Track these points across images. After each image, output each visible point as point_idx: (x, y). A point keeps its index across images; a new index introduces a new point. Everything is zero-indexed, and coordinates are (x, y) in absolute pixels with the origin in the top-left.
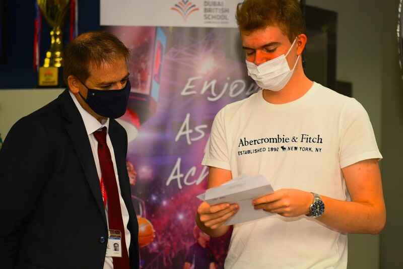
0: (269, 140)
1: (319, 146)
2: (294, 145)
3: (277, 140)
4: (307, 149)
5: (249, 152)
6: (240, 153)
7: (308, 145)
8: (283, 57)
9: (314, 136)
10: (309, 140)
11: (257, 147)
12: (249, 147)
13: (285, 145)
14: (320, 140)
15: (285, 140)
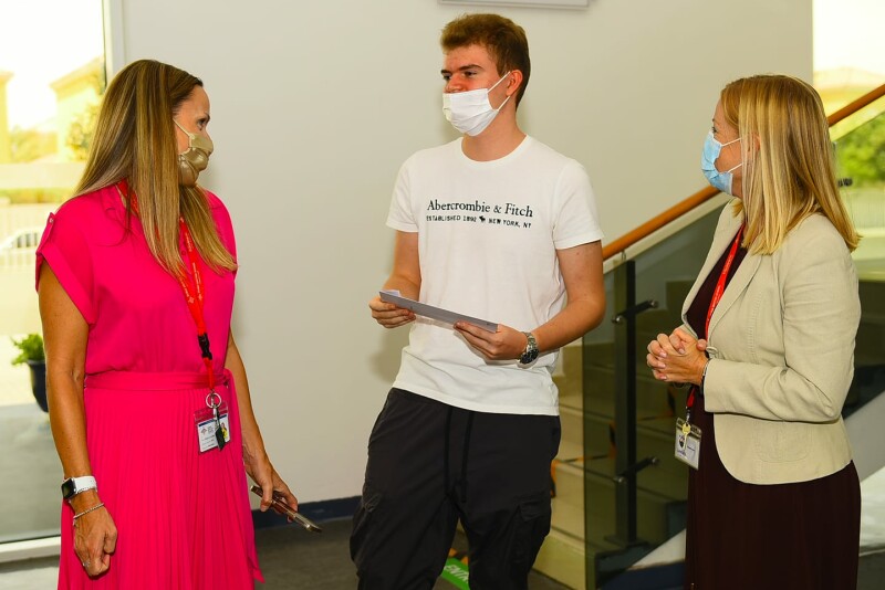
0: (466, 207)
1: (528, 220)
2: (497, 216)
3: (475, 207)
4: (512, 223)
5: (440, 218)
6: (429, 218)
7: (515, 218)
8: (486, 91)
9: (522, 206)
10: (516, 211)
11: (450, 213)
12: (439, 213)
13: (484, 214)
14: (529, 213)
15: (485, 209)
